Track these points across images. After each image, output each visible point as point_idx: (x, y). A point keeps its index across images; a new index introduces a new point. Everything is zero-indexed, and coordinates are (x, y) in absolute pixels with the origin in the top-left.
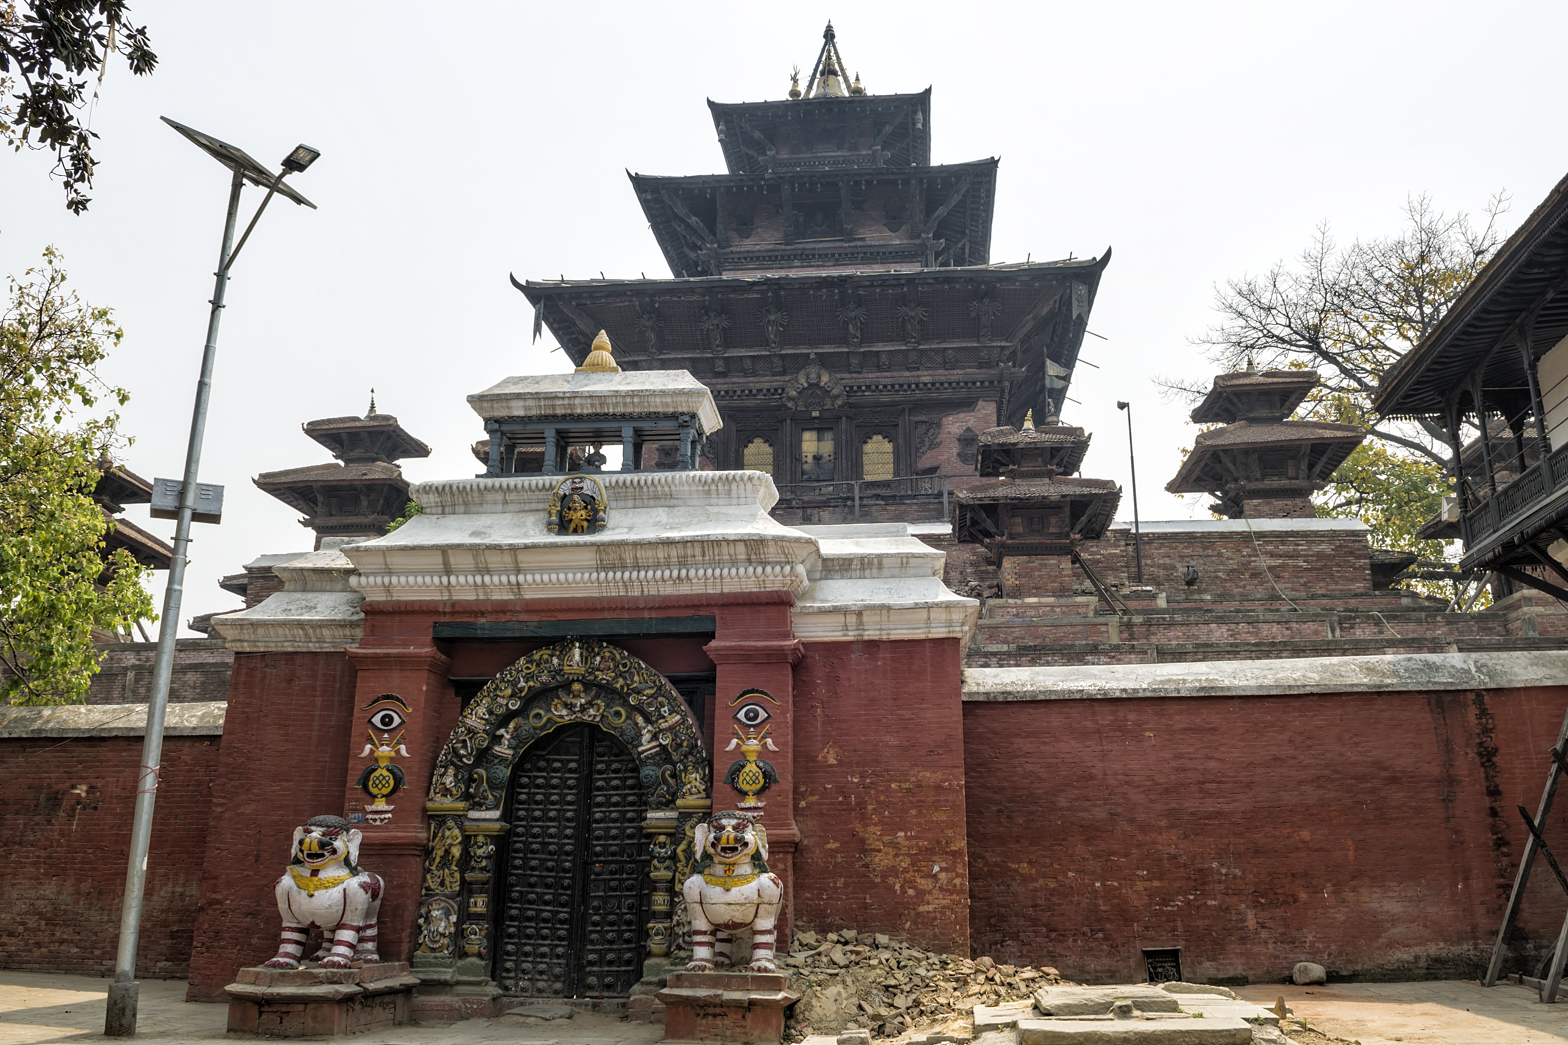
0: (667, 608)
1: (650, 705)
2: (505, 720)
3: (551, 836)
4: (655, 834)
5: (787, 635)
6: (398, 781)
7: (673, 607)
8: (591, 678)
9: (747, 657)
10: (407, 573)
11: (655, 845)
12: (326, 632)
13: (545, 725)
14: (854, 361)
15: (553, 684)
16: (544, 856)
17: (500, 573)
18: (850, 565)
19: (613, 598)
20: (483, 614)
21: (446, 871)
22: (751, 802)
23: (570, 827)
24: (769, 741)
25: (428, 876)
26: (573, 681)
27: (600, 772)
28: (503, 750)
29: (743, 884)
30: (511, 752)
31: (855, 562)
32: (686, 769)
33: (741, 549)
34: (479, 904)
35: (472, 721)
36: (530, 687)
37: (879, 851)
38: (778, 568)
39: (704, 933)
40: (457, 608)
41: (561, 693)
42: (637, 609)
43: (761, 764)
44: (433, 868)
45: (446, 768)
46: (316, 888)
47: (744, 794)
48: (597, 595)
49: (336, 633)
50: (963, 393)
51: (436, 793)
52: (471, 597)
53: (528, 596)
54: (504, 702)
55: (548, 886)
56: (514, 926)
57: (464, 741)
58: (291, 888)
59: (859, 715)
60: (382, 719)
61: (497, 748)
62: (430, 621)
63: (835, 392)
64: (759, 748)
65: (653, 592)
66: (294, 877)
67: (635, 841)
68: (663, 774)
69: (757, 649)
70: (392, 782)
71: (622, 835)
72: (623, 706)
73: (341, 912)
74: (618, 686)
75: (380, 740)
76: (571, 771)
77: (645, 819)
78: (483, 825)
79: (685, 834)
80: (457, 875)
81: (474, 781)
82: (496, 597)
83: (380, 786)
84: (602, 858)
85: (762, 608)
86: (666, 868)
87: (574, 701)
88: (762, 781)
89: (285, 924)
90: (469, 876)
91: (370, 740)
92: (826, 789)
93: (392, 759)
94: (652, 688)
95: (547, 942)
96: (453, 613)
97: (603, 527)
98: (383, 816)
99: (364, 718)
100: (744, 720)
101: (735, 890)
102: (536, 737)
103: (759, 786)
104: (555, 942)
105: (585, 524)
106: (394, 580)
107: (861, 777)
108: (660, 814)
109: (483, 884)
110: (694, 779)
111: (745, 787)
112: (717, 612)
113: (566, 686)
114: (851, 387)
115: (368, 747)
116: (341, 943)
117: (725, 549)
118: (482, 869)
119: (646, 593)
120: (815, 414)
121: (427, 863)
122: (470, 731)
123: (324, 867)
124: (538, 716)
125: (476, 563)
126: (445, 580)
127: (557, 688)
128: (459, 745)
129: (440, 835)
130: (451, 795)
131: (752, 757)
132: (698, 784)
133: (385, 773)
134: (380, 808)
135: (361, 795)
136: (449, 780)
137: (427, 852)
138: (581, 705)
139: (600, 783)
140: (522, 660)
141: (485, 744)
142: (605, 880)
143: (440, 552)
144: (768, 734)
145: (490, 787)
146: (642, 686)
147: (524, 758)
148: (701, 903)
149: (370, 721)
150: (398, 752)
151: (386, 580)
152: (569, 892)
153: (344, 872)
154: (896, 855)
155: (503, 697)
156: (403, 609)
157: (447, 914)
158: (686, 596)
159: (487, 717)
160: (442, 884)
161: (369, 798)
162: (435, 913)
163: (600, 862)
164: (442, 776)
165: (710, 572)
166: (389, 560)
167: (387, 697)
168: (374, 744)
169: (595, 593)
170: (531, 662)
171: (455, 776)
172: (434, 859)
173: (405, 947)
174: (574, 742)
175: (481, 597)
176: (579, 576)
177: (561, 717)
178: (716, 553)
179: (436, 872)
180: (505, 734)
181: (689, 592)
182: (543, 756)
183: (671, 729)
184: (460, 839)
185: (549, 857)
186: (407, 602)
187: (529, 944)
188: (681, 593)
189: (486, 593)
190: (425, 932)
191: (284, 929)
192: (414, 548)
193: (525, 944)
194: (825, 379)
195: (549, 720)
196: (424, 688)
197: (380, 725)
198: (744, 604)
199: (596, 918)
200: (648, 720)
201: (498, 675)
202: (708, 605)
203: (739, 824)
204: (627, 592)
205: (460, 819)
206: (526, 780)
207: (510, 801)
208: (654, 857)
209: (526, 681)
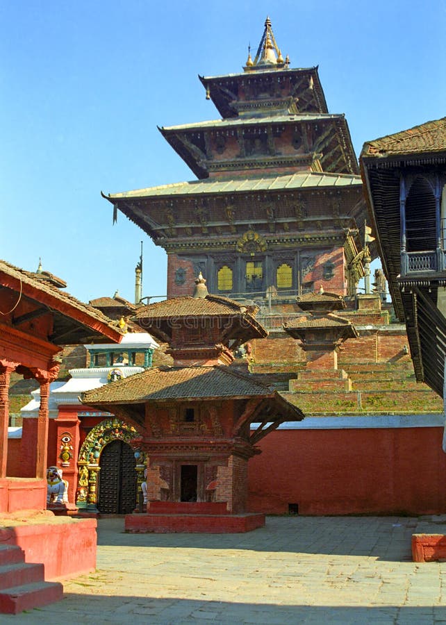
2: (98, 439)
4: (138, 471)
8: (120, 428)
11: (138, 474)
13: (109, 441)
14: (272, 227)
15: (110, 429)
20: (91, 410)
21: (84, 480)
23: (116, 468)
26: (116, 428)
27: (124, 454)
30: (100, 448)
34: (93, 489)
35: (89, 439)
41: (113, 431)
50: (327, 243)
51: (80, 459)
55: (110, 484)
57: (87, 445)
60: (65, 439)
61: (96, 447)
63: (262, 243)
67: (134, 473)
70: (69, 456)
71: (130, 471)
72: (129, 435)
74: (128, 430)
75: (65, 445)
77: (136, 467)
78: (93, 468)
80: (87, 481)
81: (90, 456)
83: (66, 457)
90: (90, 482)
91: (62, 445)
93: (68, 450)
96: (82, 409)
98: (67, 466)
99: (60, 439)
102: (106, 444)
108: (140, 466)
109: (94, 484)
114: (270, 241)
118: (93, 480)
120: (253, 254)
122: (89, 442)
124: (107, 438)
129: (82, 470)
130: (84, 460)
133: (67, 454)
134: (66, 463)
137: (78, 475)
138: (118, 435)
139: (124, 457)
140: (102, 422)
141: (93, 445)
145: (95, 458)
147: (104, 449)
149: (62, 440)
150: (70, 448)
155: (97, 433)
156: (69, 408)
157: (85, 491)
159: (93, 438)
160: (83, 483)
161: (63, 460)
162: (82, 491)
164: (82, 454)
167: (67, 433)
171: (85, 454)
172: (81, 477)
173: (74, 500)
177: (113, 438)
179: (81, 480)
180: (99, 443)
182: (108, 449)
184: (87, 471)
187: (107, 500)
190: (79, 496)
194: (257, 237)
195: (110, 439)
197: (65, 441)
201: (95, 427)
205: (87, 466)
207: (101, 461)
208: (139, 477)
209: (103, 428)
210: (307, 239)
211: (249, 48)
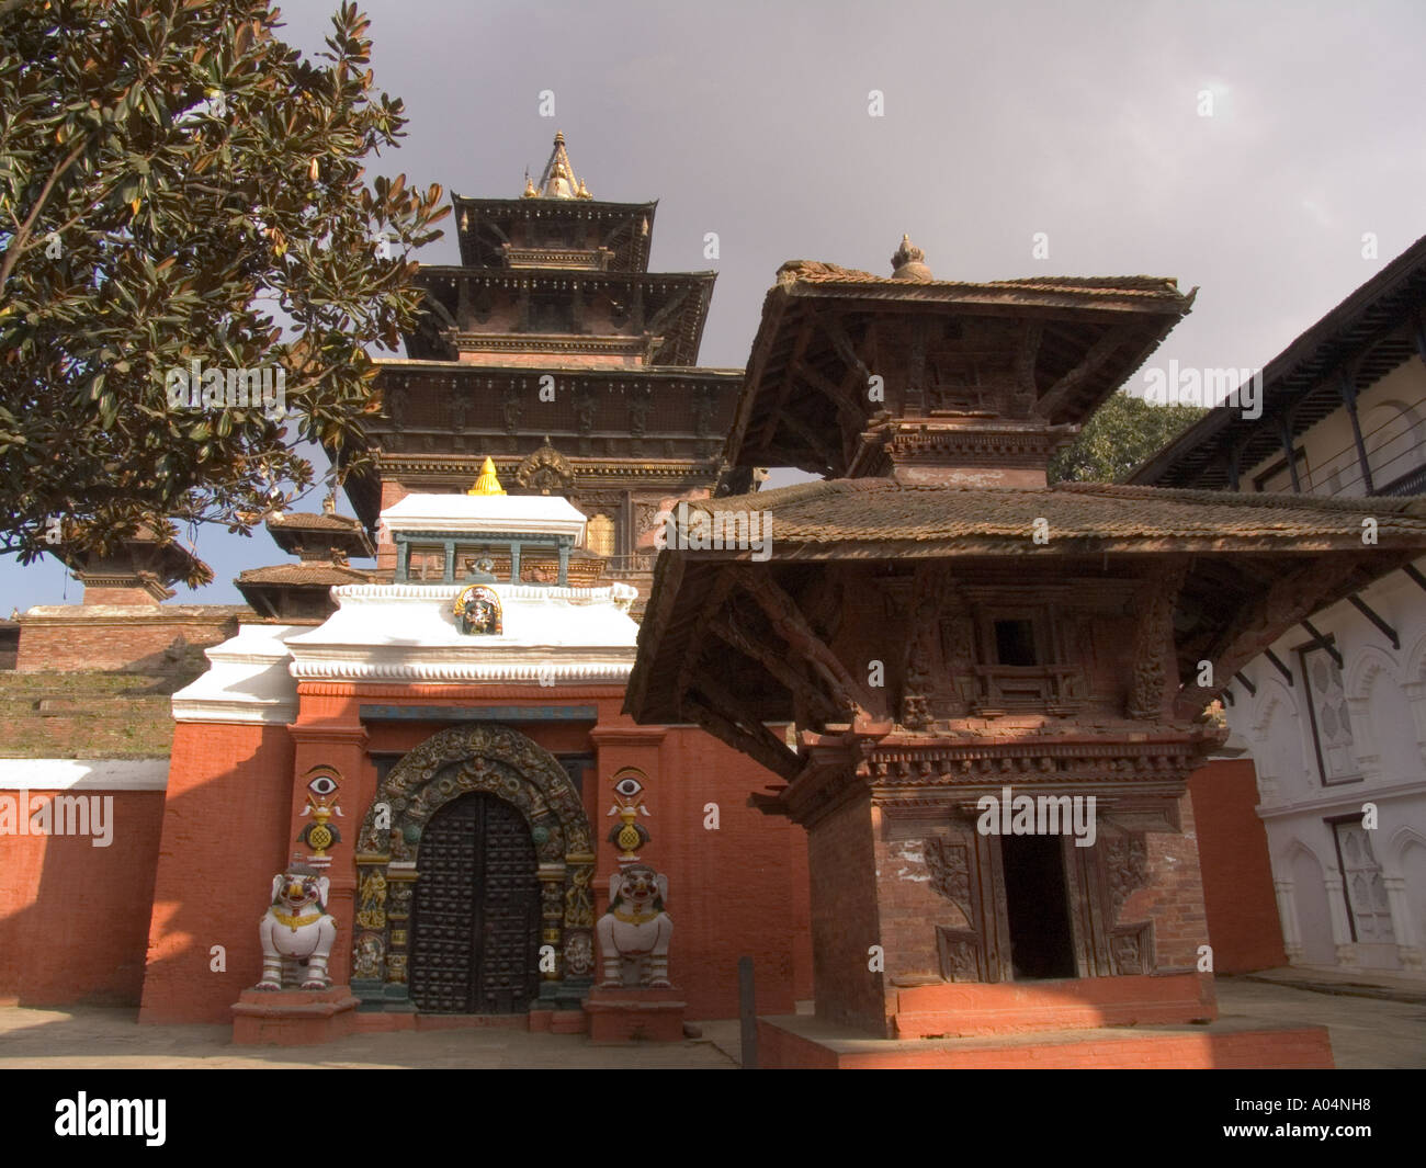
0: (558, 698)
1: (541, 777)
2: (418, 788)
3: (453, 883)
4: (546, 882)
6: (335, 837)
7: (563, 698)
8: (491, 754)
9: (624, 741)
11: (546, 891)
13: (452, 792)
14: (584, 446)
15: (460, 758)
16: (447, 899)
21: (374, 911)
22: (629, 857)
23: (468, 876)
25: (359, 915)
26: (477, 756)
27: (493, 832)
28: (417, 811)
29: (649, 921)
30: (423, 813)
32: (572, 829)
33: (621, 653)
34: (401, 937)
35: (392, 788)
36: (441, 761)
39: (612, 958)
40: (381, 693)
41: (466, 766)
42: (533, 699)
43: (637, 826)
44: (363, 908)
46: (298, 925)
47: (623, 851)
50: (682, 480)
51: (362, 847)
54: (419, 772)
55: (450, 924)
56: (423, 957)
58: (275, 924)
60: (320, 785)
61: (412, 810)
62: (357, 703)
64: (634, 814)
66: (276, 916)
67: (522, 890)
68: (552, 833)
69: (632, 734)
70: (330, 837)
71: (512, 884)
72: (518, 777)
73: (315, 945)
74: (515, 760)
75: (318, 803)
76: (468, 829)
77: (538, 869)
78: (403, 874)
79: (573, 882)
80: (383, 914)
81: (393, 837)
83: (320, 840)
86: (556, 910)
87: (477, 773)
88: (638, 840)
89: (267, 954)
90: (391, 916)
91: (309, 801)
93: (329, 818)
94: (543, 764)
95: (450, 969)
96: (377, 698)
98: (323, 866)
99: (304, 783)
100: (623, 791)
102: (444, 802)
103: (636, 844)
104: (458, 969)
105: (486, 626)
108: (550, 867)
109: (404, 922)
110: (580, 838)
111: (624, 846)
112: (599, 703)
113: (471, 760)
115: (308, 808)
116: (316, 969)
118: (403, 910)
120: (546, 492)
121: (357, 905)
122: (390, 796)
123: (302, 907)
124: (446, 784)
127: (462, 761)
129: (368, 881)
130: (376, 849)
131: (631, 822)
132: (582, 842)
133: (325, 830)
134: (321, 859)
135: (303, 847)
136: (374, 836)
137: (357, 894)
138: (483, 776)
139: (493, 841)
140: (433, 738)
144: (642, 802)
145: (407, 843)
146: (536, 762)
147: (432, 819)
148: (612, 935)
149: (309, 787)
150: (334, 812)
152: (469, 929)
153: (316, 911)
155: (418, 768)
156: (334, 692)
157: (376, 948)
159: (404, 784)
160: (371, 922)
161: (307, 849)
162: (368, 946)
164: (367, 833)
167: (324, 766)
168: (313, 805)
170: (441, 739)
172: (363, 902)
173: (344, 973)
177: (465, 785)
179: (364, 912)
180: (421, 798)
183: (560, 797)
184: (385, 885)
185: (451, 900)
186: (338, 688)
187: (436, 971)
190: (360, 961)
191: (268, 957)
193: (433, 971)
194: (557, 461)
195: (455, 787)
196: (355, 758)
197: (317, 790)
198: (621, 698)
199: (492, 951)
200: (538, 789)
202: (592, 697)
205: (384, 868)
206: (430, 837)
207: (422, 853)
208: (546, 901)
209: (438, 756)
210: (647, 471)
211: (527, 174)
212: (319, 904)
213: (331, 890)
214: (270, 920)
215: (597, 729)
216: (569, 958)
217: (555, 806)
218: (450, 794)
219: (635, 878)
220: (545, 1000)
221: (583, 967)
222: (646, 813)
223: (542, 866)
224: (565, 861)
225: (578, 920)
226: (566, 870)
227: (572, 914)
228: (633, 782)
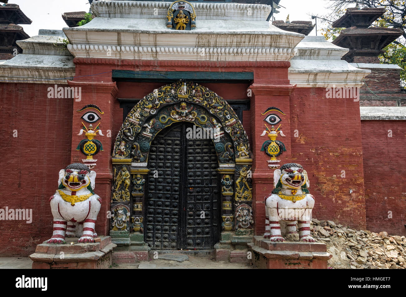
0: (230, 67)
1: (220, 114)
2: (148, 120)
3: (168, 175)
4: (223, 174)
5: (288, 82)
6: (99, 148)
7: (233, 67)
8: (191, 100)
9: (269, 92)
10: (98, 44)
11: (224, 179)
12: (51, 74)
13: (167, 122)
15: (172, 102)
16: (165, 184)
17: (147, 46)
18: (305, 53)
19: (204, 61)
20: (138, 66)
21: (123, 191)
22: (274, 160)
23: (177, 171)
24: (281, 132)
25: (114, 194)
26: (182, 101)
27: (191, 145)
28: (147, 133)
29: (301, 199)
30: (151, 135)
31: (308, 52)
32: (239, 144)
33: (268, 39)
34: (139, 207)
35: (133, 119)
36: (161, 104)
37: (325, 183)
38: (285, 50)
39: (277, 223)
40: (125, 63)
41: (175, 107)
42: (216, 67)
43: (278, 143)
44: (117, 190)
45: (120, 141)
46: (76, 201)
47: (270, 156)
48: (195, 60)
49: (56, 75)
51: (116, 154)
52: (131, 58)
53: (161, 58)
54: (148, 110)
55: (167, 198)
56: (152, 217)
57: (129, 129)
58: (60, 201)
59: (314, 122)
60: (89, 118)
61: (144, 133)
62: (110, 69)
64: (276, 135)
65: (223, 59)
66: (61, 195)
67: (209, 178)
68: (227, 147)
69: (276, 88)
70: (95, 148)
71: (202, 175)
72: (205, 114)
73: (87, 214)
74: (204, 104)
75: (88, 128)
76: (176, 145)
77: (218, 167)
78: (140, 169)
79: (240, 174)
80: (129, 193)
81: (133, 148)
82: (144, 58)
83: (90, 150)
84: (193, 185)
85: (276, 69)
86: (230, 190)
87: (182, 111)
88: (279, 150)
89: (55, 220)
90: (134, 194)
91: (82, 127)
92: (300, 155)
93: (95, 137)
94: (221, 106)
95: (168, 224)
96: (122, 66)
97: (195, 27)
98: (92, 165)
99: (79, 116)
100: (269, 122)
101: (297, 202)
102: (163, 128)
103: (277, 153)
104: (172, 224)
105: (185, 26)
106: (92, 47)
107: (316, 150)
108: (226, 165)
109: (141, 197)
110: (243, 149)
111: (271, 153)
112: (254, 70)
113: (179, 104)
115: (82, 131)
116: (87, 229)
117: (260, 39)
118: (140, 191)
119: (219, 60)
121: (113, 188)
122: (132, 124)
123: (78, 190)
124: (164, 118)
125: (135, 41)
126: (118, 48)
127: (174, 105)
128: (127, 131)
129: (119, 174)
130: (124, 155)
131: (274, 139)
132: (245, 151)
133: (92, 143)
135: (79, 154)
136: (122, 148)
137: (113, 182)
138: (186, 113)
139: (191, 151)
140: (156, 91)
141: (140, 131)
142: (195, 195)
143: (116, 34)
144: (280, 129)
145: (142, 152)
146: (217, 105)
147: (157, 138)
148: (278, 208)
149: (82, 118)
150: (98, 133)
151: (87, 47)
152: (178, 201)
153: (88, 193)
154: (333, 185)
155: (148, 108)
156: (96, 62)
157: (125, 213)
158: (239, 62)
159: (140, 117)
160: (121, 197)
161: (84, 156)
162: (120, 212)
163: (192, 187)
164: (118, 145)
165: (252, 50)
166: (89, 37)
167: (91, 106)
168: (85, 129)
169: (194, 59)
170: (161, 92)
171: (125, 146)
172: (117, 186)
173: (106, 228)
174: (177, 131)
175: (136, 58)
176: (187, 49)
177: (175, 119)
178: (256, 41)
179: (117, 192)
180: (149, 126)
181: (240, 60)
182: (163, 137)
183: (231, 125)
184: (129, 176)
185: (167, 185)
186: (98, 59)
187: (159, 225)
188: (237, 60)
189: (139, 57)
190: (115, 221)
191: (56, 222)
192: (103, 31)
193: (157, 225)
195: (169, 120)
196: (110, 102)
197: (87, 120)
198: (268, 67)
199: (191, 213)
200: (219, 121)
201: (144, 98)
202: (251, 67)
203: (300, 170)
204: (210, 59)
205: (128, 166)
206: (155, 149)
207: (150, 158)
208: (224, 185)
209: (159, 101)
212: (89, 188)
213: (97, 179)
214: (57, 198)
215: (254, 85)
216: (238, 219)
217: (229, 131)
218: (166, 123)
219: (292, 172)
220: (225, 243)
221: (247, 224)
222: (282, 135)
223: (221, 165)
224: (235, 162)
225: (242, 197)
226: (235, 167)
227: (240, 193)
228: (275, 116)
